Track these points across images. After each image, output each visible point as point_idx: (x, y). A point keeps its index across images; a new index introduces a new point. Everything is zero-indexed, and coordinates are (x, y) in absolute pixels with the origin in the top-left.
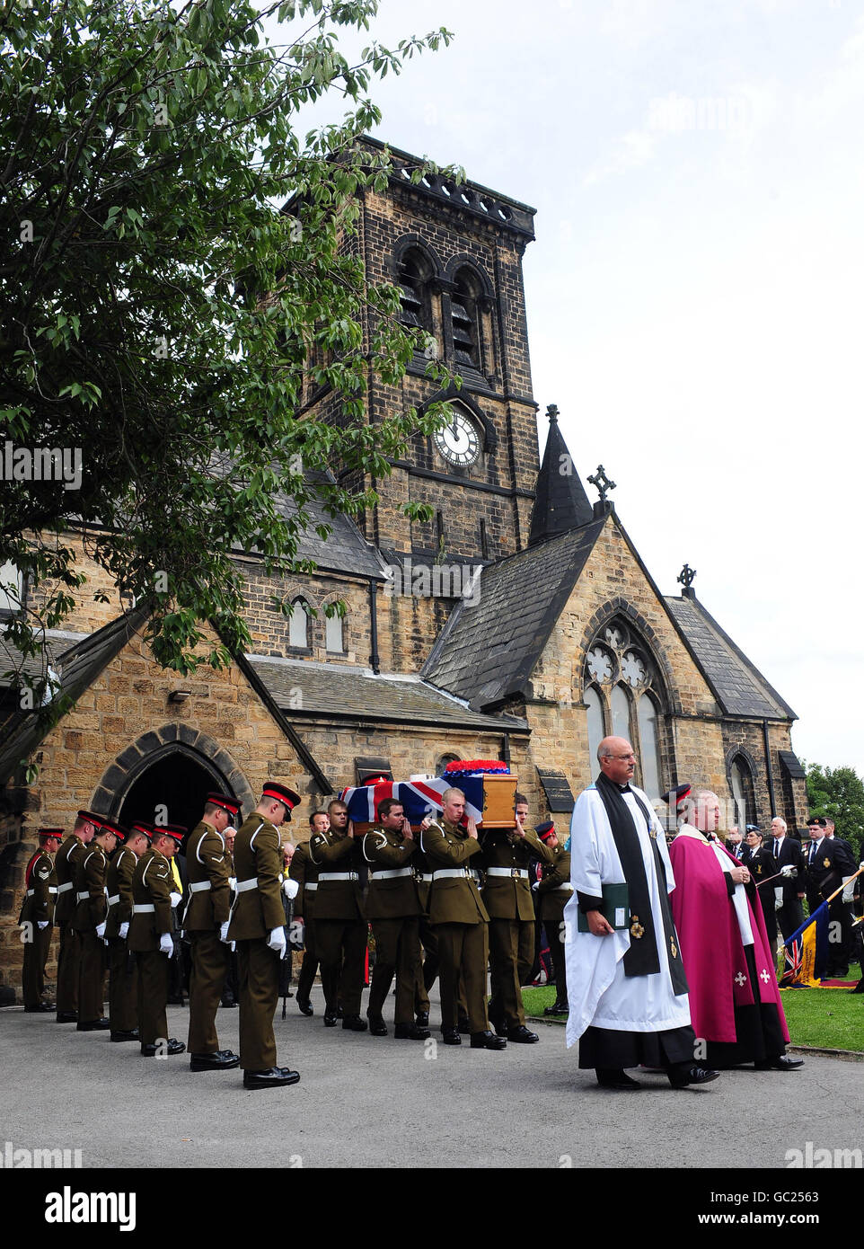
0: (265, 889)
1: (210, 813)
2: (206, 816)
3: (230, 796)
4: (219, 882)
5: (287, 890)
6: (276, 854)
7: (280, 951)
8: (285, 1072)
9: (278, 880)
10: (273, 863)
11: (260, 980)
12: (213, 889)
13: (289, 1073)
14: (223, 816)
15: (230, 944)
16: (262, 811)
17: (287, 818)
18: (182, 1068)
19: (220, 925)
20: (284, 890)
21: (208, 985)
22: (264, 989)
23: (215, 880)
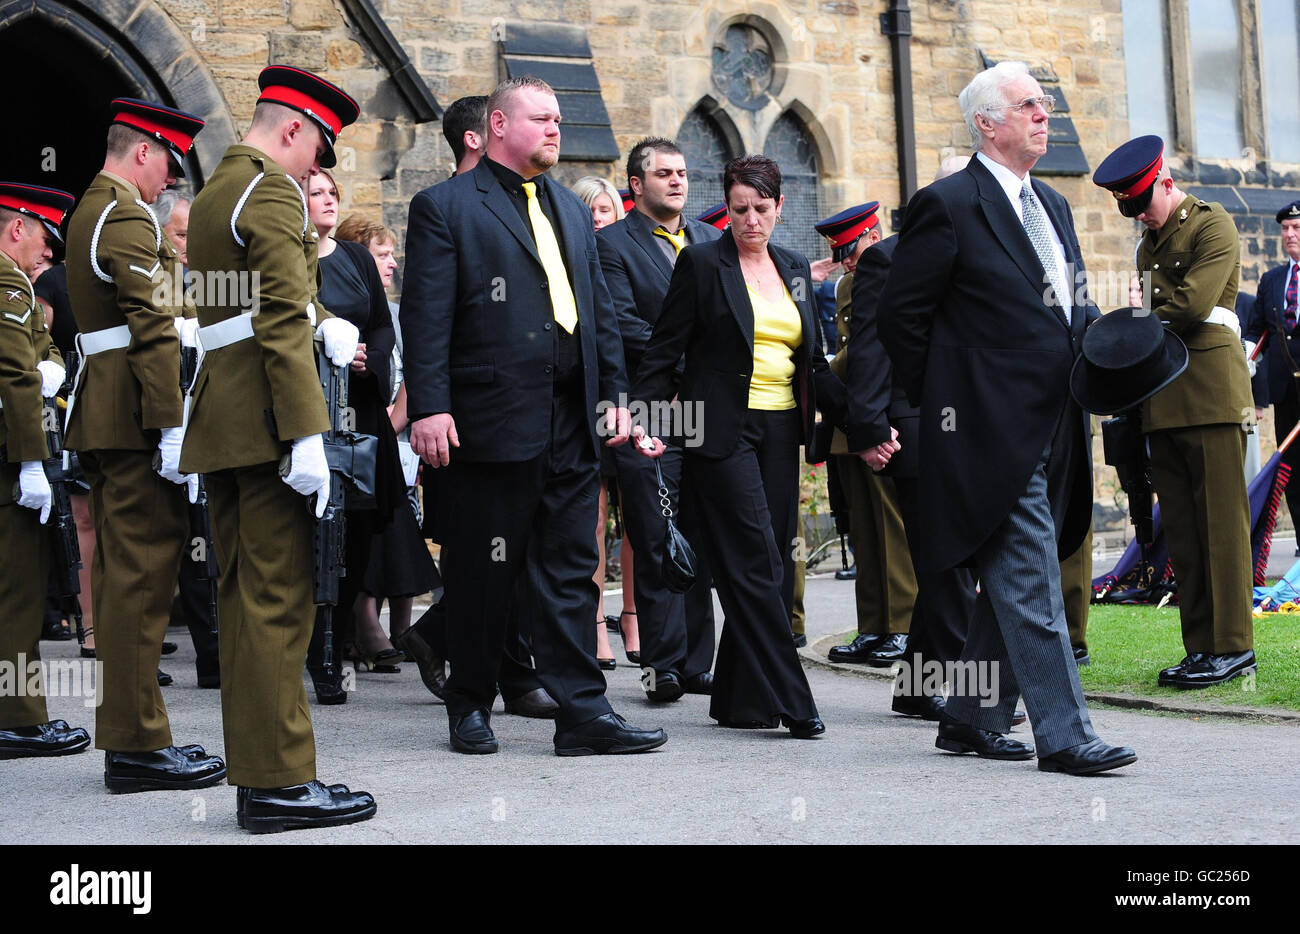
0: (272, 338)
1: (123, 151)
2: (111, 161)
3: (160, 104)
4: (148, 327)
5: (330, 343)
6: (300, 251)
7: (315, 495)
8: (338, 793)
9: (305, 316)
10: (290, 273)
11: (268, 568)
12: (138, 347)
13: (348, 796)
14: (156, 159)
15: (186, 484)
16: (262, 141)
17: (326, 158)
18: (85, 784)
19: (156, 437)
20: (322, 344)
21: (137, 587)
22: (278, 591)
23: (142, 322)
